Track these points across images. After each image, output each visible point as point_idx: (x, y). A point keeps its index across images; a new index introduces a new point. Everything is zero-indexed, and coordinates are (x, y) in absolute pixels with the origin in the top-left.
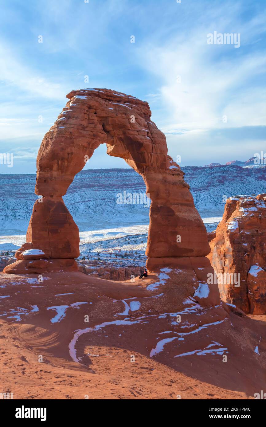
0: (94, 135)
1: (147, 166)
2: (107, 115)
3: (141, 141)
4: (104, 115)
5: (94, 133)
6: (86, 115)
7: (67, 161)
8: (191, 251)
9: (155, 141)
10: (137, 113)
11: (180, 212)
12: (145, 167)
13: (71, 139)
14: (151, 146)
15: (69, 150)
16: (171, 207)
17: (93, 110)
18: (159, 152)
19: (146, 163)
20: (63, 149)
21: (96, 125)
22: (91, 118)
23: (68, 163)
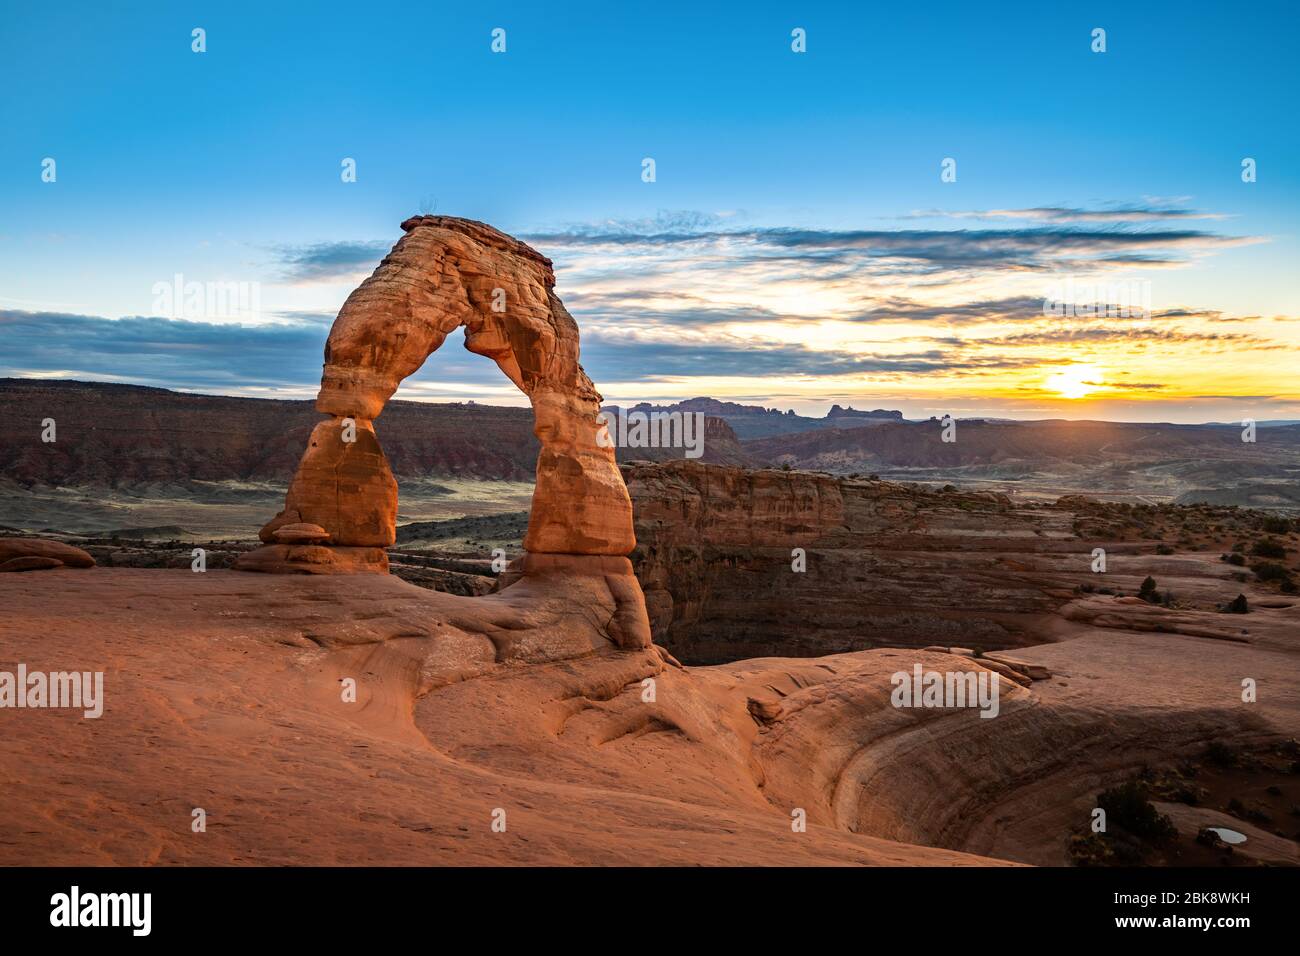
0: (451, 306)
1: (541, 378)
2: (478, 271)
3: (538, 330)
4: (474, 270)
5: (452, 301)
6: (439, 265)
7: (394, 349)
8: (605, 543)
9: (561, 333)
10: (533, 276)
11: (593, 469)
12: (537, 378)
13: (407, 306)
14: (553, 341)
15: (399, 328)
16: (578, 460)
17: (453, 258)
18: (566, 353)
19: (540, 371)
20: (388, 325)
21: (456, 287)
22: (447, 272)
23: (394, 353)
